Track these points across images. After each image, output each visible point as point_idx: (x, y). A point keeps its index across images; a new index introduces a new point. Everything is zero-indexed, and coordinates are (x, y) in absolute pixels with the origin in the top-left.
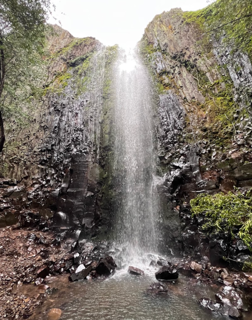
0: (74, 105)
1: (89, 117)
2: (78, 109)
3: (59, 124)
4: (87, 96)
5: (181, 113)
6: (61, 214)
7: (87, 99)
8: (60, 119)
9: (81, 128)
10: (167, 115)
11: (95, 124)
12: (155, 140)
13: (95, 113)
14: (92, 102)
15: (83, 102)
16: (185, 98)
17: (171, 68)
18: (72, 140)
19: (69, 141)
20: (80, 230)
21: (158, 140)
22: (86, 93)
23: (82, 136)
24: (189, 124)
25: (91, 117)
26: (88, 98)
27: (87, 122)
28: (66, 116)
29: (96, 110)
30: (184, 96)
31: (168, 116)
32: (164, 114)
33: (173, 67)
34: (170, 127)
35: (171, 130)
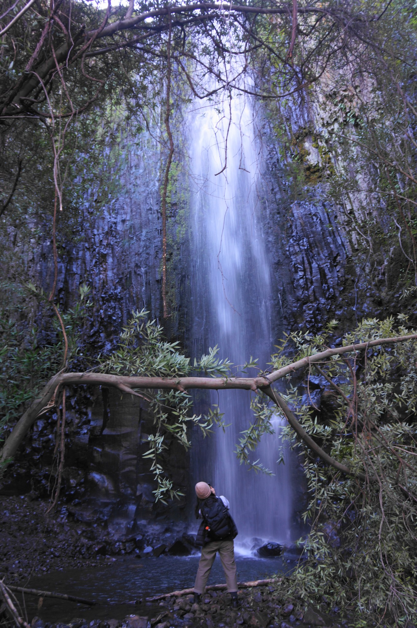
0: (96, 232)
1: (133, 265)
2: (105, 243)
3: (66, 282)
4: (123, 208)
5: (338, 255)
6: (97, 477)
7: (124, 216)
8: (67, 270)
9: (116, 295)
10: (306, 262)
11: (148, 283)
12: (278, 322)
13: (144, 255)
14: (137, 226)
15: (115, 223)
16: (352, 212)
17: (323, 125)
18: (101, 323)
19: (92, 326)
20: (134, 504)
21: (285, 322)
22: (121, 199)
23: (119, 312)
24: (353, 281)
25: (137, 266)
26: (126, 213)
27: (129, 279)
28: (79, 262)
29: (147, 247)
30: (349, 207)
31: (307, 265)
32: (299, 258)
33: (328, 124)
34: (311, 291)
35: (312, 298)
